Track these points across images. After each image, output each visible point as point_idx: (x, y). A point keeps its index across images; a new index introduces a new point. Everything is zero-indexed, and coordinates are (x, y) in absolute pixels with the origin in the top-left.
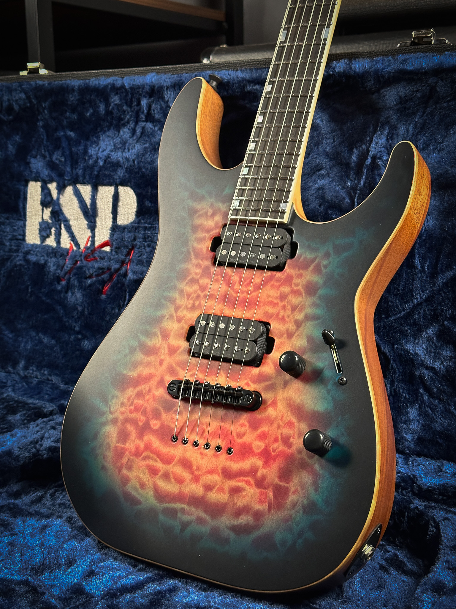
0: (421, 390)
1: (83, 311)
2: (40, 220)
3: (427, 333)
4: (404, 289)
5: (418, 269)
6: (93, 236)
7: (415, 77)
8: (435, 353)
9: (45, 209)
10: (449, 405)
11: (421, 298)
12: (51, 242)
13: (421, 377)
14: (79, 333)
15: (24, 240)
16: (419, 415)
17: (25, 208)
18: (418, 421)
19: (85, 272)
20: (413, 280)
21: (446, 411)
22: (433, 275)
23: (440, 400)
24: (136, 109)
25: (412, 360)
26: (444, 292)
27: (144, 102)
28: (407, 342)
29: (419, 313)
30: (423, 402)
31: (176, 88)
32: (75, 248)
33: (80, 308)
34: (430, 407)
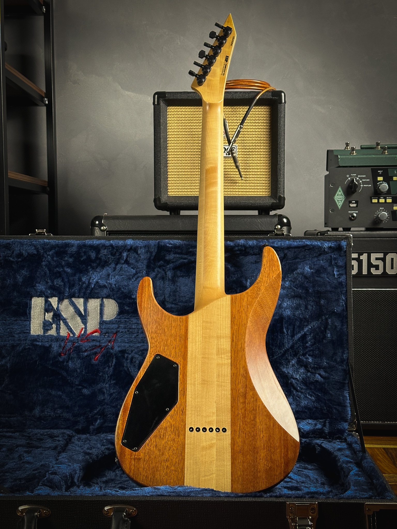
0: (292, 389)
1: (81, 371)
2: (43, 320)
3: (292, 362)
4: (280, 343)
5: (285, 333)
6: (86, 328)
7: (278, 250)
8: (297, 371)
9: (46, 313)
10: (306, 394)
11: (288, 347)
12: (53, 332)
13: (291, 383)
14: (78, 385)
15: (30, 333)
16: (294, 401)
17: (30, 313)
18: (294, 403)
19: (82, 348)
20: (284, 339)
21: (305, 397)
22: (293, 336)
23: (301, 392)
24: (117, 258)
25: (287, 376)
26: (298, 343)
27: (125, 254)
28: (284, 367)
29: (288, 354)
30: (294, 394)
31: (146, 248)
32: (72, 335)
33: (78, 371)
34: (298, 397)
